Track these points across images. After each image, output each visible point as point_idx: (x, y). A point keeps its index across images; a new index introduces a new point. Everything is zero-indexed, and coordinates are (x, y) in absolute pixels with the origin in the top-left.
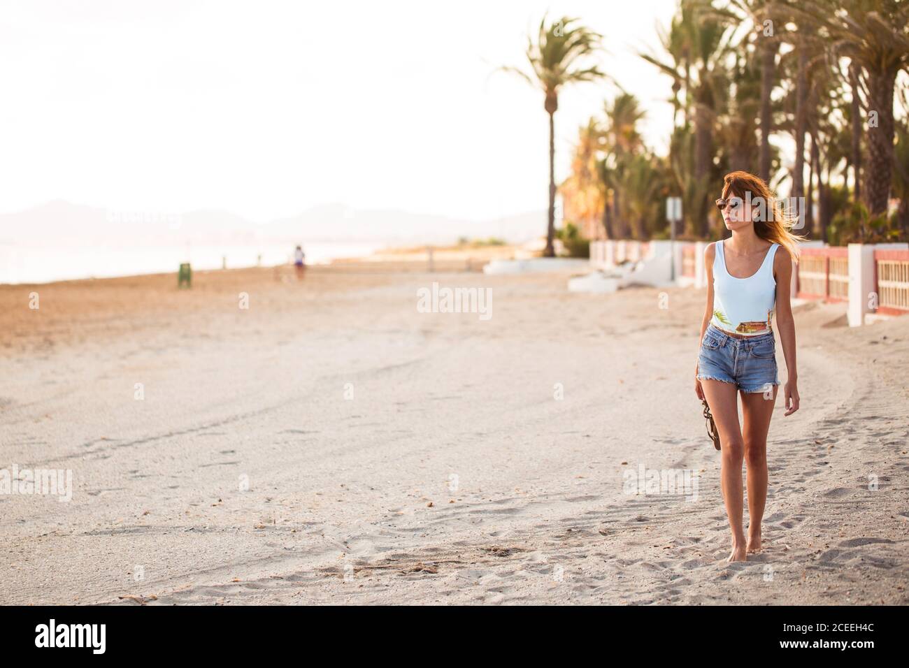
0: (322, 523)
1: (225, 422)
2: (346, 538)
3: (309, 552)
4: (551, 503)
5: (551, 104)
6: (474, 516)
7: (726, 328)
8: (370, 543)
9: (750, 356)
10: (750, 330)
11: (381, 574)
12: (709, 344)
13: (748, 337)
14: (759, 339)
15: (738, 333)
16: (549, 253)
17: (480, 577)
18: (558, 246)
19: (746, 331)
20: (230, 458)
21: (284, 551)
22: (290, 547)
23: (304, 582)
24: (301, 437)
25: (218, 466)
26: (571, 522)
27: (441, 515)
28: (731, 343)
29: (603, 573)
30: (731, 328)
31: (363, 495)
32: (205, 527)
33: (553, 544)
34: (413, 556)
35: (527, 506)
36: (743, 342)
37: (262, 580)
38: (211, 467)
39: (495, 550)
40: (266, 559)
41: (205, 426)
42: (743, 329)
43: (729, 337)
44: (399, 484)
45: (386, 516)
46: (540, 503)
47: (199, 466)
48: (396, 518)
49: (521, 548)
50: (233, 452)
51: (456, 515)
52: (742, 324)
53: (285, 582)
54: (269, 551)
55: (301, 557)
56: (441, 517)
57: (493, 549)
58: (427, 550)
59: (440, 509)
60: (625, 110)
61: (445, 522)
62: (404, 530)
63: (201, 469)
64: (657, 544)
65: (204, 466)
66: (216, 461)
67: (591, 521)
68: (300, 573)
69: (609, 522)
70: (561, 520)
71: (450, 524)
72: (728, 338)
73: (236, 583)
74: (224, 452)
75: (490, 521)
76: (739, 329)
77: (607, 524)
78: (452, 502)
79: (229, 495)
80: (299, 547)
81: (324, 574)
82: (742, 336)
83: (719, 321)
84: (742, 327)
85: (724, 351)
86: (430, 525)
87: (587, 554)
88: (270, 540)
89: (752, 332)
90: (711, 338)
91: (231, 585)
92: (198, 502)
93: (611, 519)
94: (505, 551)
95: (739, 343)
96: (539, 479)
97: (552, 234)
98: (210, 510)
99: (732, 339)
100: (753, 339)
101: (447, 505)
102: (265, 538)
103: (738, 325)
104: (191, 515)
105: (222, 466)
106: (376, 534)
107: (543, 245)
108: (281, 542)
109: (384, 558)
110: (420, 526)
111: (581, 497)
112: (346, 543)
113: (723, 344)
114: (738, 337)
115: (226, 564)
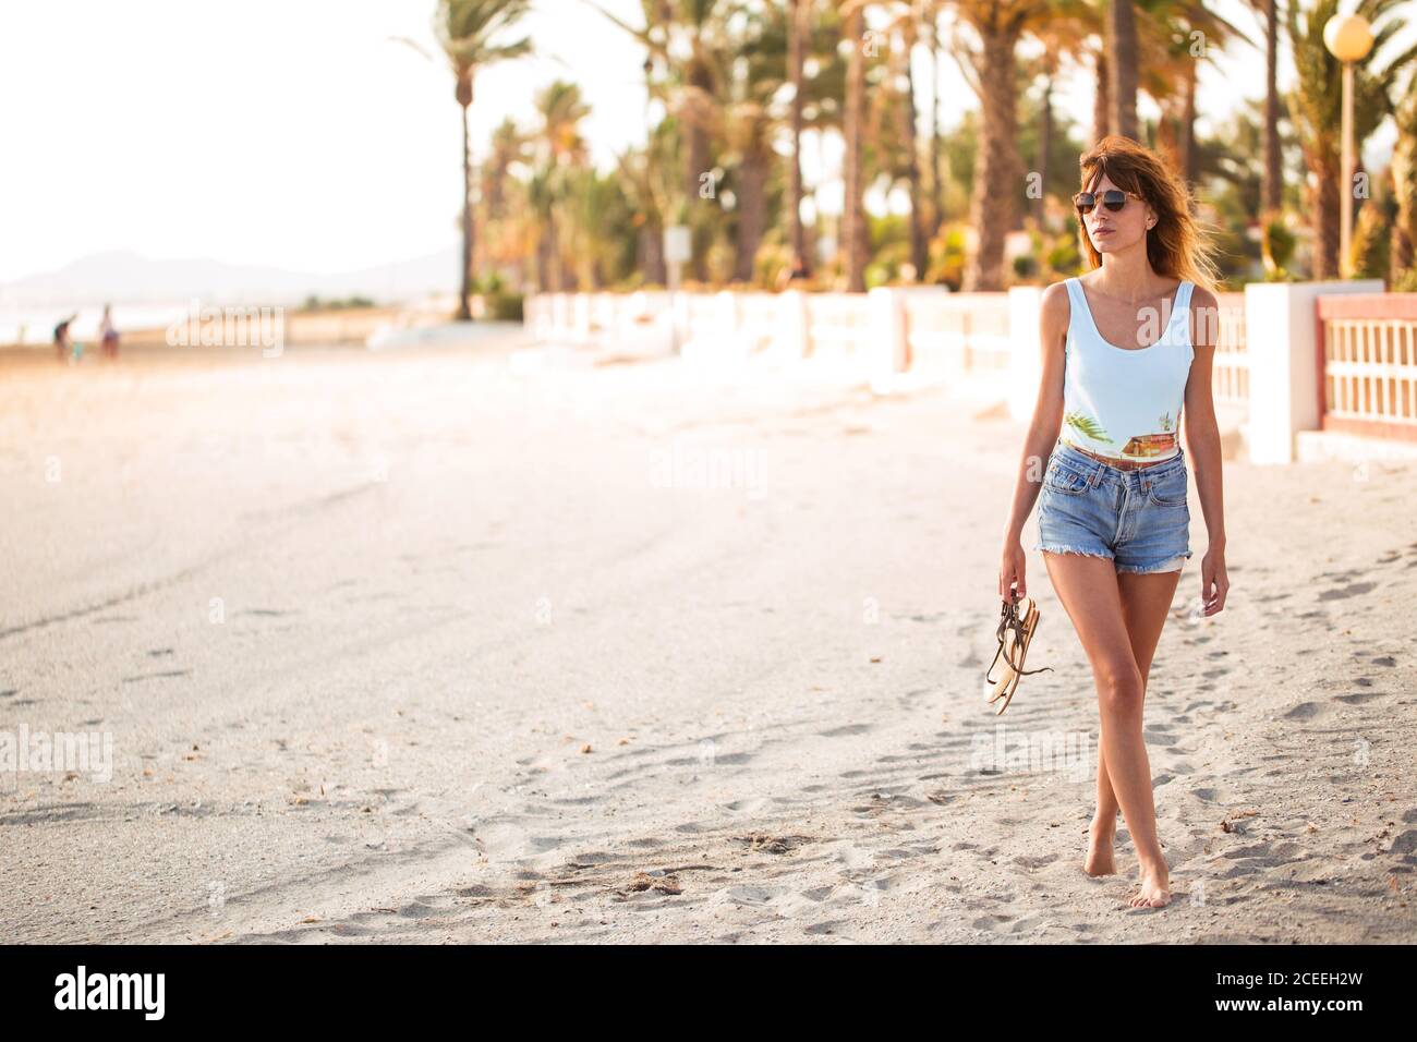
0: (406, 790)
1: (129, 597)
2: (471, 823)
3: (415, 852)
4: (797, 740)
5: (464, 94)
6: (678, 769)
7: (1102, 449)
8: (519, 831)
9: (1148, 501)
10: (1148, 452)
11: (578, 898)
12: (1066, 484)
13: (1145, 465)
14: (1164, 468)
15: (1126, 457)
16: (464, 315)
17: (768, 899)
18: (478, 305)
19: (1141, 453)
20: (168, 664)
21: (369, 853)
22: (377, 844)
23: (440, 919)
24: (276, 621)
25: (156, 680)
26: (863, 779)
27: (617, 770)
28: (1114, 479)
29: (1006, 888)
30: (1114, 450)
31: (444, 731)
32: (193, 804)
33: (862, 826)
34: (616, 857)
35: (761, 748)
36: (1136, 475)
37: (358, 917)
38: (144, 682)
39: (761, 841)
40: (341, 869)
41: (95, 604)
42: (1137, 450)
43: (1106, 467)
44: (497, 708)
45: (518, 774)
46: (780, 741)
47: (124, 681)
48: (535, 776)
49: (808, 836)
50: (169, 651)
51: (645, 769)
52: (1134, 440)
53: (404, 920)
54: (340, 854)
55: (404, 863)
56: (619, 774)
57: (755, 838)
58: (634, 843)
59: (608, 756)
60: (561, 104)
61: (633, 784)
62: (567, 801)
63: (128, 685)
64: (1055, 821)
65: (131, 680)
66: (149, 670)
67: (896, 774)
68: (422, 898)
69: (935, 777)
70: (841, 776)
71: (643, 788)
72: (1107, 470)
73: (311, 925)
74: (155, 654)
75: (710, 778)
76: (1129, 451)
77: (932, 781)
78: (624, 743)
79: (207, 737)
80: (393, 842)
81: (469, 900)
82: (1134, 463)
83: (1085, 436)
84: (1135, 445)
85: (1097, 495)
86: (610, 790)
87: (938, 844)
88: (332, 829)
89: (1153, 455)
90: (1069, 471)
91: (305, 930)
92: (153, 751)
93: (933, 771)
94: (780, 841)
95: (1128, 478)
96: (742, 693)
97: (468, 288)
98: (187, 769)
99: (1114, 470)
100: (1154, 468)
101: (618, 750)
102: (321, 825)
103: (1126, 442)
104: (156, 780)
105: (165, 679)
106: (520, 812)
107: (452, 303)
108: (354, 834)
109: (563, 862)
110: (592, 794)
111: (843, 728)
112: (471, 830)
113: (1097, 481)
114: (1125, 466)
115: (270, 883)
